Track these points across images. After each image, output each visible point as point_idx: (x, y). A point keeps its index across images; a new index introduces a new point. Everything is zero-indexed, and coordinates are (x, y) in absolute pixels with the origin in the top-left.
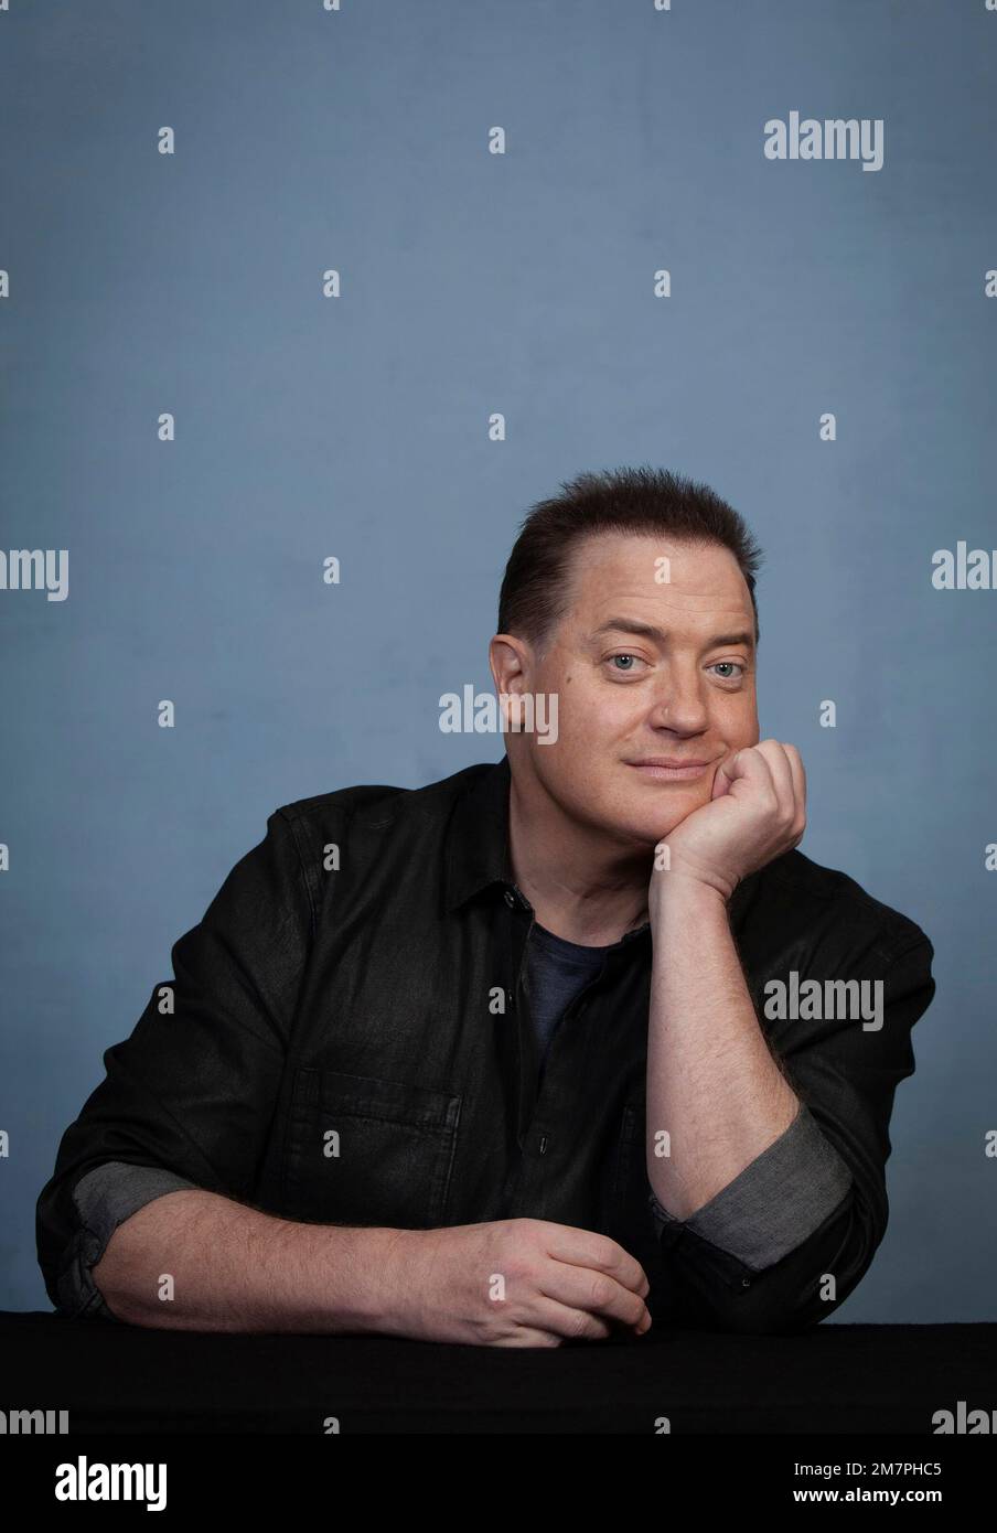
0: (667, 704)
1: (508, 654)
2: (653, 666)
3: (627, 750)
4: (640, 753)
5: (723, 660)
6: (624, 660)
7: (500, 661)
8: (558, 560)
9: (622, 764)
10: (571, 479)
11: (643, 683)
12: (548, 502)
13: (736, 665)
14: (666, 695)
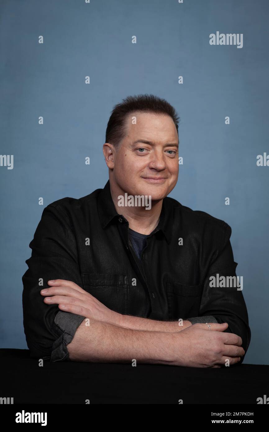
0: (154, 162)
1: (108, 149)
2: (150, 151)
3: (142, 174)
4: (146, 175)
5: (170, 150)
6: (141, 150)
7: (106, 151)
8: (122, 120)
9: (141, 178)
10: (125, 97)
11: (147, 156)
12: (119, 105)
13: (173, 151)
14: (154, 159)
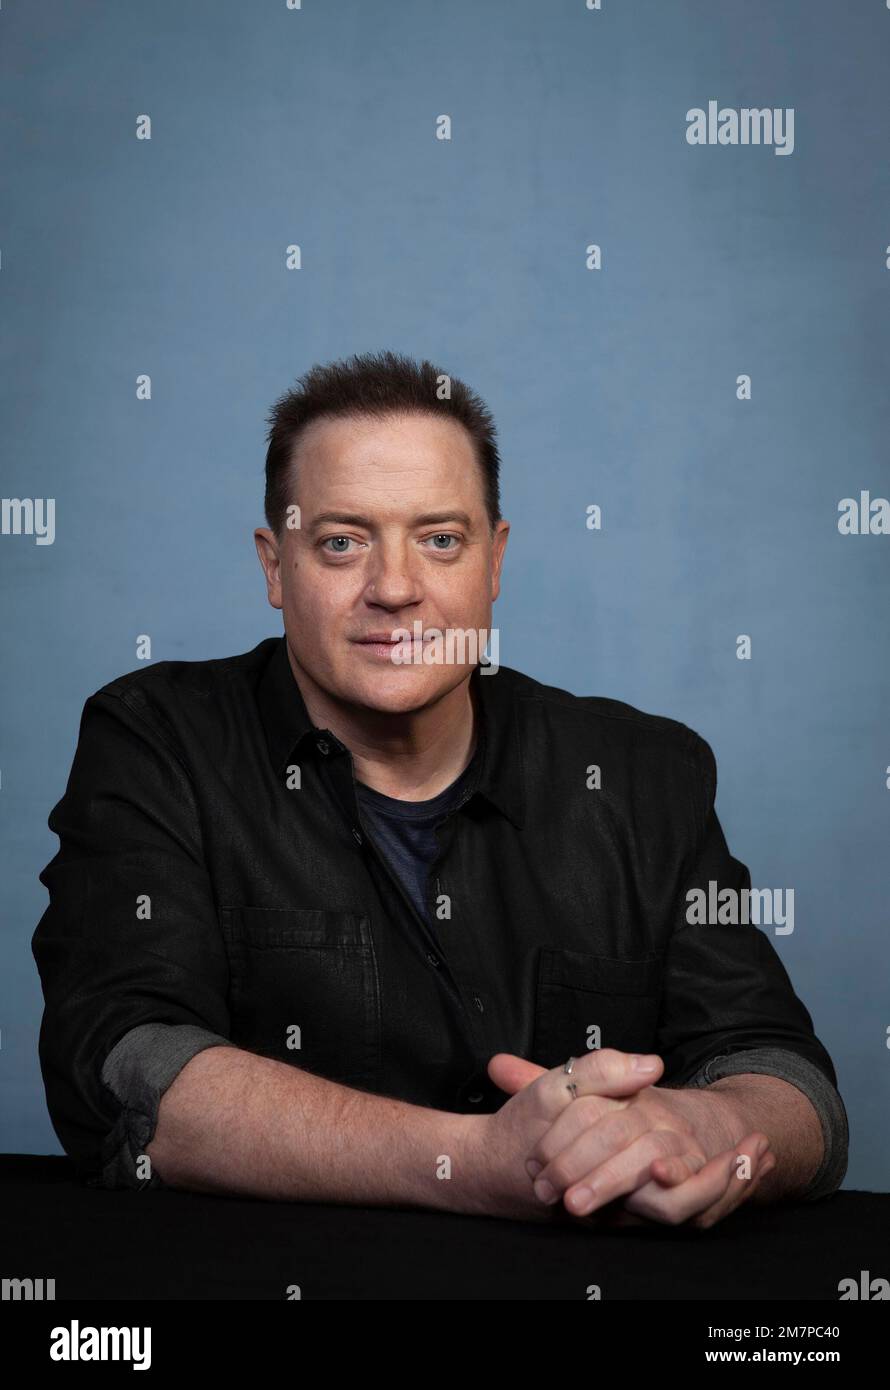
0: (375, 582)
1: (267, 545)
2: (365, 545)
3: (352, 628)
4: (362, 631)
5: (439, 533)
6: (340, 542)
7: (265, 553)
9: (347, 643)
11: (358, 563)
13: (453, 537)
14: (375, 572)
